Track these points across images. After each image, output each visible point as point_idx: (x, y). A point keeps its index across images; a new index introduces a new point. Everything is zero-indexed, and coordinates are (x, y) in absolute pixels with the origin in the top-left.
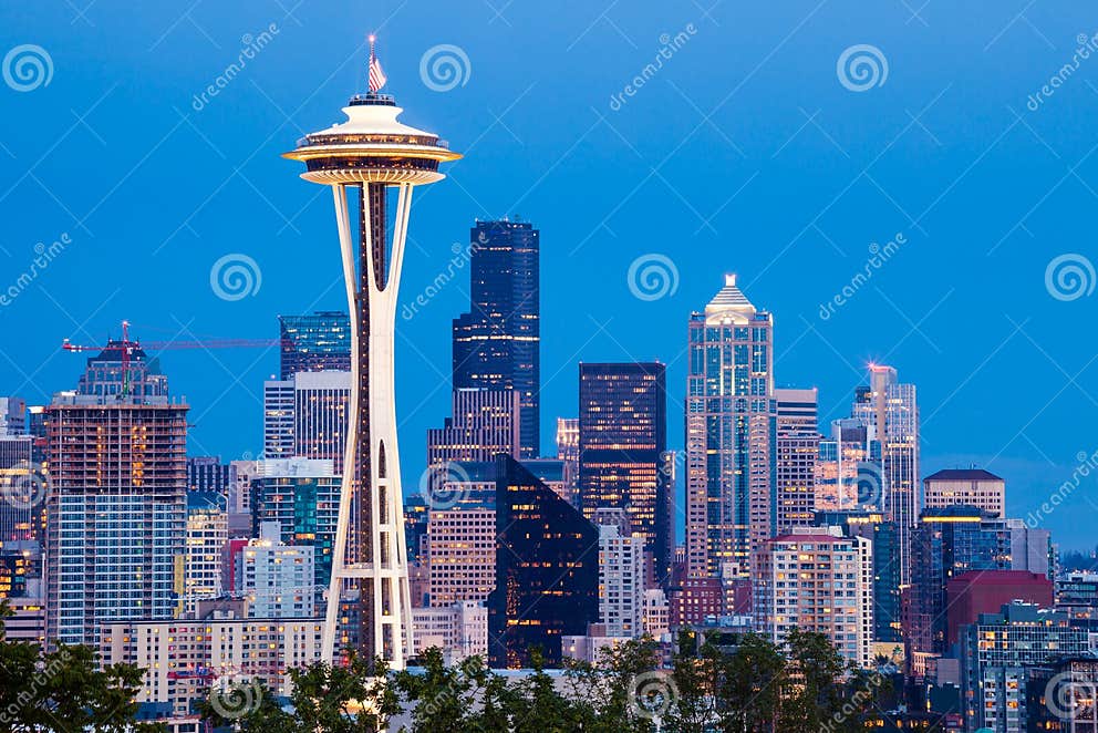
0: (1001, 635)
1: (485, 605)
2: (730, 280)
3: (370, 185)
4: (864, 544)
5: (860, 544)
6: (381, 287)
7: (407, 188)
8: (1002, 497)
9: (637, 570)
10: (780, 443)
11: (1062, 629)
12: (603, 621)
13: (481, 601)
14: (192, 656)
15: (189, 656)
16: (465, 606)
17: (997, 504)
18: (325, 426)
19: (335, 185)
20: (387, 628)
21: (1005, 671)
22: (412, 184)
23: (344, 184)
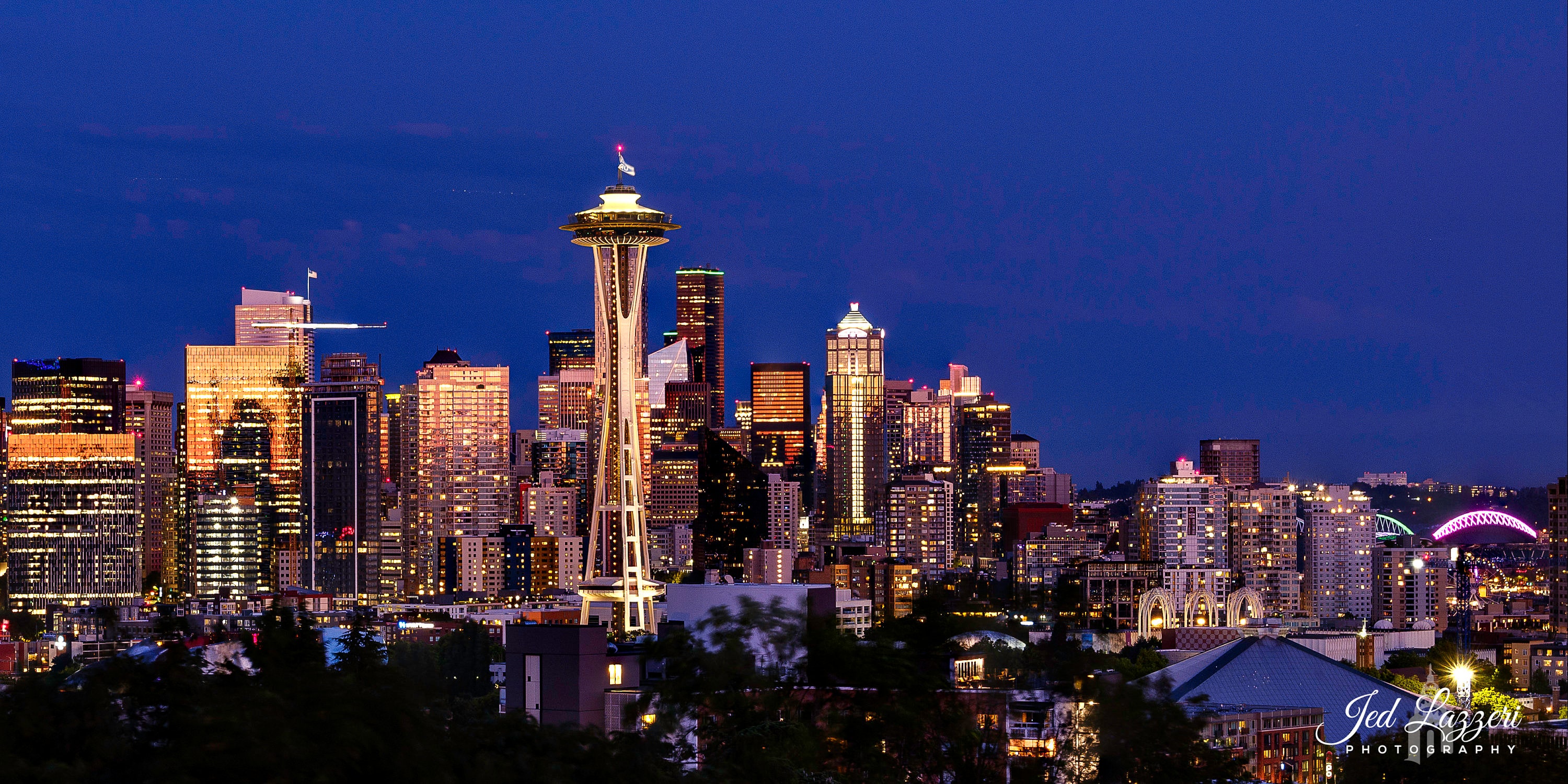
0: (1042, 546)
1: (690, 527)
2: (855, 307)
3: (619, 247)
4: (948, 486)
5: (946, 486)
6: (626, 315)
7: (643, 248)
8: (1038, 452)
9: (794, 504)
10: (888, 417)
11: (1082, 542)
12: (770, 538)
13: (687, 525)
14: (498, 578)
15: (496, 578)
16: (676, 528)
17: (1034, 457)
18: (569, 422)
19: (595, 247)
20: (631, 545)
21: (1043, 570)
22: (646, 246)
23: (600, 246)
